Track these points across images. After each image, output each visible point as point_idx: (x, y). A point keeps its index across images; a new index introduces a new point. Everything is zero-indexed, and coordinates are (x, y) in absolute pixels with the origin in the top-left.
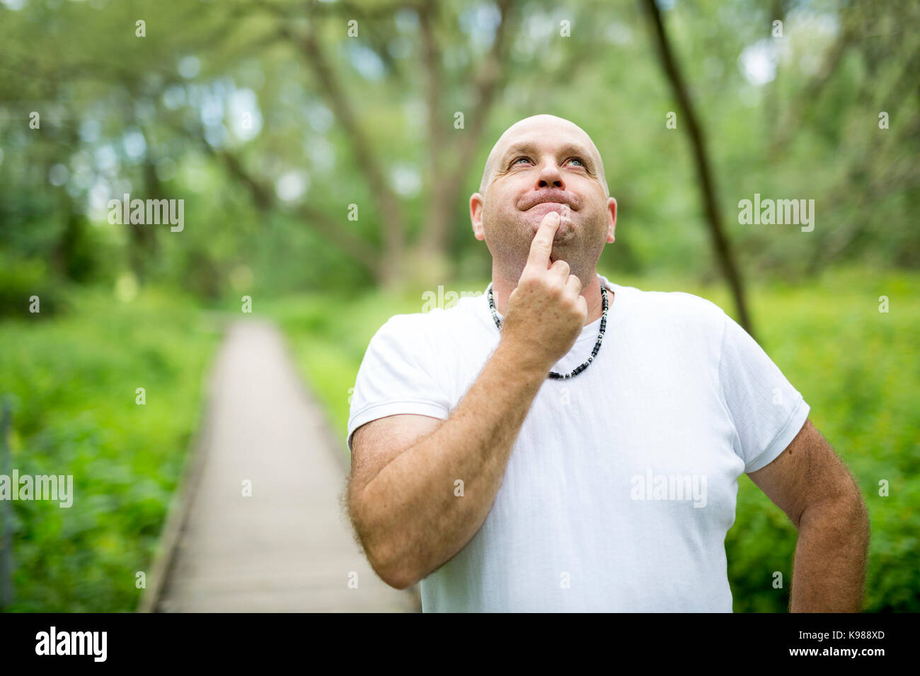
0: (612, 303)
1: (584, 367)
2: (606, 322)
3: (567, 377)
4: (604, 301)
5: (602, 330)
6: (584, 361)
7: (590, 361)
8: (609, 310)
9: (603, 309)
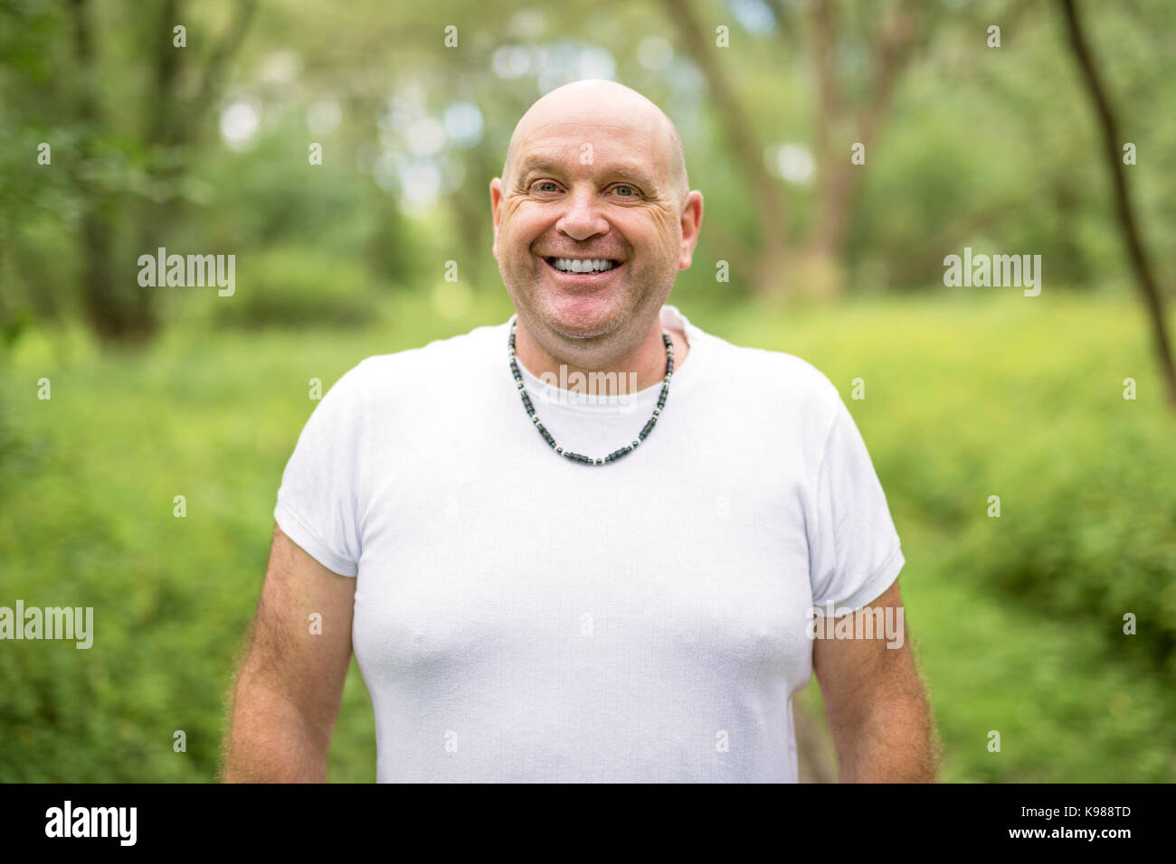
0: (679, 365)
1: (625, 452)
2: (667, 393)
3: (599, 463)
4: (669, 360)
5: (661, 403)
6: (627, 444)
7: (635, 446)
8: (674, 375)
9: (667, 373)
